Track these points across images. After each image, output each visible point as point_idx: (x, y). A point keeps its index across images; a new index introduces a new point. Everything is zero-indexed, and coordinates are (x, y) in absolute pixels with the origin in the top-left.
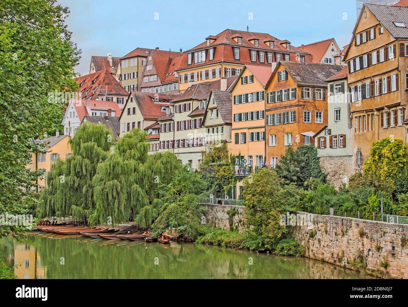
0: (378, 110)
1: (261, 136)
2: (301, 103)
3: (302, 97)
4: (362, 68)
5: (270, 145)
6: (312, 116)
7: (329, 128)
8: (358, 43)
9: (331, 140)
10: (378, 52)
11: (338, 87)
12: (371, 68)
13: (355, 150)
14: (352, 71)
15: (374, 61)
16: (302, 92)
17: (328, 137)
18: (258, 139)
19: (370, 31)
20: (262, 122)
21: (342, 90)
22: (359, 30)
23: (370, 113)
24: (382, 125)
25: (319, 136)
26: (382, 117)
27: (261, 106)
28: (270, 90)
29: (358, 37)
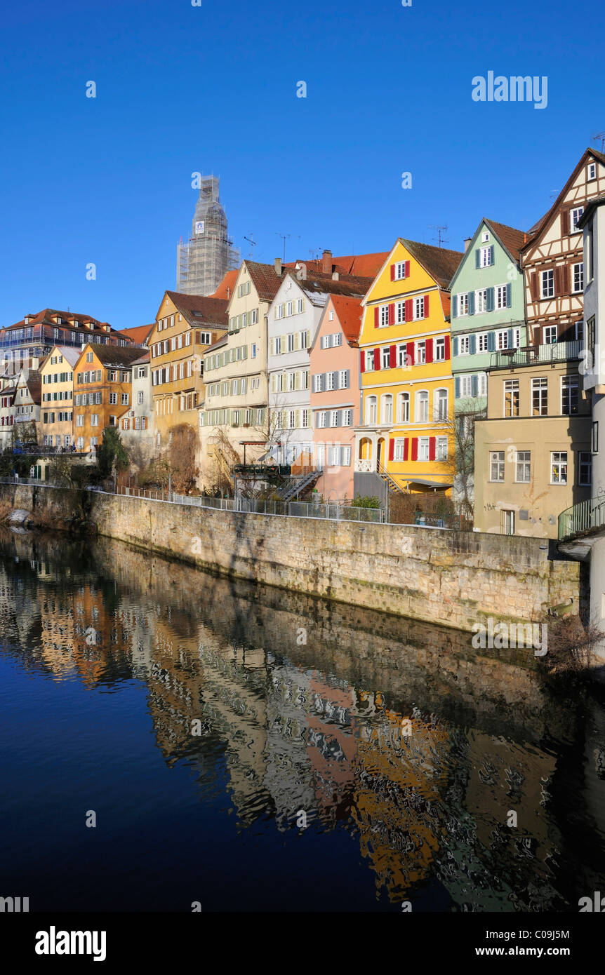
0: (177, 393)
1: (69, 416)
2: (108, 385)
3: (108, 379)
4: (163, 353)
5: (78, 425)
6: (118, 399)
7: (132, 410)
8: (160, 329)
9: (134, 420)
10: (177, 339)
11: (142, 371)
12: (171, 353)
13: (156, 431)
14: (154, 356)
15: (173, 347)
16: (109, 374)
17: (131, 419)
18: (66, 419)
19: (170, 318)
20: (70, 402)
21: (144, 374)
22: (161, 316)
23: (169, 397)
24: (179, 408)
25: (122, 418)
26: (180, 401)
27: (68, 386)
28: (79, 370)
29: (160, 323)
